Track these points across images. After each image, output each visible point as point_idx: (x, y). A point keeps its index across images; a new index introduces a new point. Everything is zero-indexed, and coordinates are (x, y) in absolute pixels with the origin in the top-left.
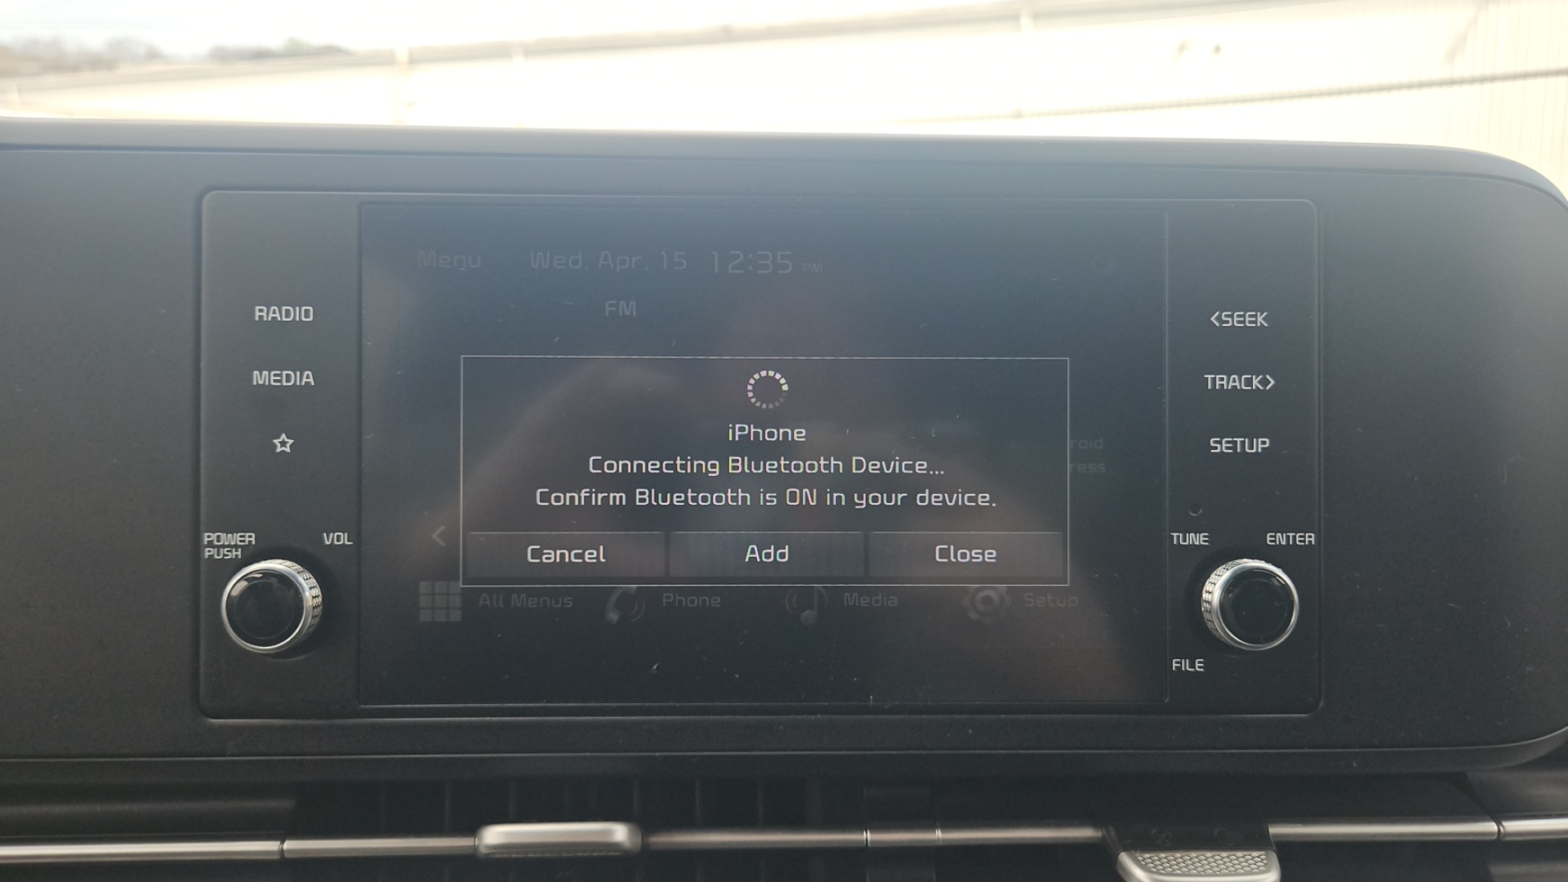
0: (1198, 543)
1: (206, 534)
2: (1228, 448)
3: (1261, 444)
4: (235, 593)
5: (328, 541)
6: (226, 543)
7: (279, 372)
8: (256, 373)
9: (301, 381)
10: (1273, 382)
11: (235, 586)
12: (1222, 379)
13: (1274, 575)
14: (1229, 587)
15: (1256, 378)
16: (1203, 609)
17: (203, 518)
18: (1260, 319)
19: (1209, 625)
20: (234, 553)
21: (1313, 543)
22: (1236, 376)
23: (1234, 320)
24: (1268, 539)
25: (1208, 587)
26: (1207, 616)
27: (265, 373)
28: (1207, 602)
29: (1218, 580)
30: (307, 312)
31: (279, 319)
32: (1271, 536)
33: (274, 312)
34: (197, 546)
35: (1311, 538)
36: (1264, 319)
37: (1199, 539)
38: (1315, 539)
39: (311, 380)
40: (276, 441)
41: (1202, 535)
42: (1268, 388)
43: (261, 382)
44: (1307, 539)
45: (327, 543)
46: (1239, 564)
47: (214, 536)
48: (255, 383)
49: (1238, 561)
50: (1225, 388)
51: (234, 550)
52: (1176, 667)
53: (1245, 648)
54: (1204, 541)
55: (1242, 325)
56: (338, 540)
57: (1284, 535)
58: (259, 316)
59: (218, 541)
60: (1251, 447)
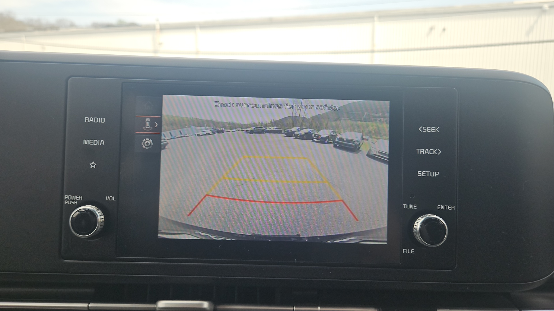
0: (413, 208)
1: (66, 196)
2: (424, 175)
3: (436, 174)
4: (74, 216)
5: (107, 199)
6: (72, 199)
7: (92, 140)
8: (85, 140)
9: (100, 143)
10: (440, 152)
11: (74, 214)
12: (423, 150)
13: (439, 220)
14: (423, 224)
15: (435, 150)
16: (414, 232)
17: (65, 190)
18: (436, 130)
19: (416, 237)
20: (75, 203)
21: (454, 209)
22: (427, 150)
23: (427, 130)
24: (438, 207)
25: (416, 224)
26: (415, 234)
27: (88, 140)
28: (415, 229)
29: (419, 221)
30: (103, 119)
31: (93, 122)
32: (439, 206)
33: (91, 119)
34: (62, 200)
35: (453, 207)
36: (438, 130)
39: (103, 143)
40: (91, 164)
41: (414, 205)
42: (439, 154)
43: (86, 144)
44: (452, 208)
47: (68, 196)
48: (84, 144)
49: (427, 215)
50: (424, 153)
51: (75, 201)
52: (404, 252)
53: (430, 246)
54: (415, 207)
55: (430, 131)
56: (111, 199)
57: (444, 206)
58: (86, 121)
59: (70, 198)
60: (432, 175)
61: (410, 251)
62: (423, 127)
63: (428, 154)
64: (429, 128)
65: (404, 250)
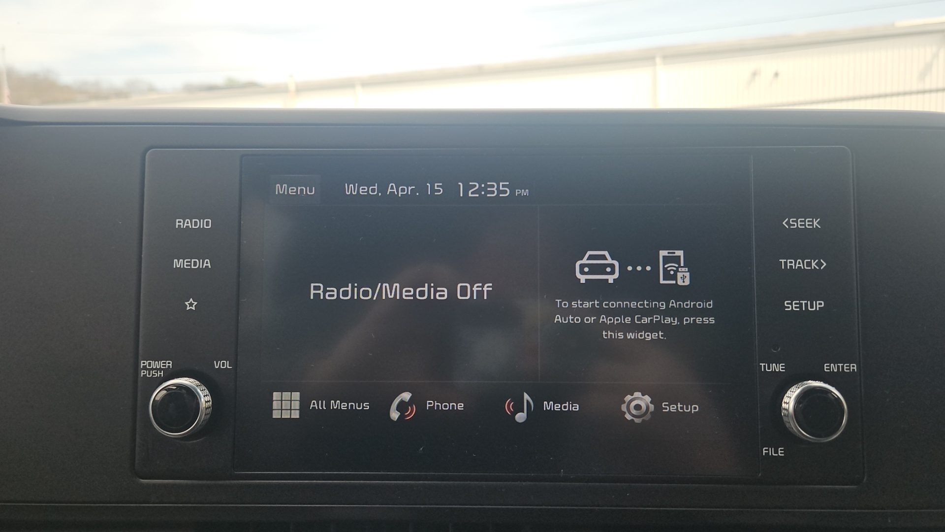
0: (778, 370)
1: (142, 362)
2: (796, 307)
3: (819, 305)
4: (158, 398)
6: (154, 367)
7: (189, 260)
8: (176, 260)
9: (202, 266)
10: (825, 264)
11: (158, 394)
12: (791, 262)
13: (831, 392)
14: (800, 400)
15: (814, 262)
16: (783, 414)
17: (141, 351)
18: (815, 223)
19: (787, 425)
20: (159, 374)
21: (856, 370)
22: (800, 261)
23: (798, 224)
24: (825, 368)
25: (785, 399)
26: (785, 419)
27: (181, 260)
28: (785, 409)
29: (793, 395)
30: (207, 222)
31: (190, 227)
32: (827, 366)
33: (188, 223)
34: (136, 368)
35: (854, 367)
36: (817, 223)
37: (779, 368)
38: (857, 368)
39: (209, 265)
40: (186, 303)
41: (781, 365)
42: (822, 268)
43: (178, 266)
44: (852, 368)
45: (216, 367)
46: (806, 384)
47: (147, 363)
48: (175, 267)
49: (805, 382)
50: (793, 268)
51: (159, 371)
52: (765, 453)
53: (813, 441)
54: (782, 369)
55: (804, 227)
56: (223, 366)
57: (836, 365)
58: (178, 225)
59: (150, 366)
60: (812, 307)
61: (776, 452)
62: (791, 220)
63: (803, 268)
65: (765, 450)
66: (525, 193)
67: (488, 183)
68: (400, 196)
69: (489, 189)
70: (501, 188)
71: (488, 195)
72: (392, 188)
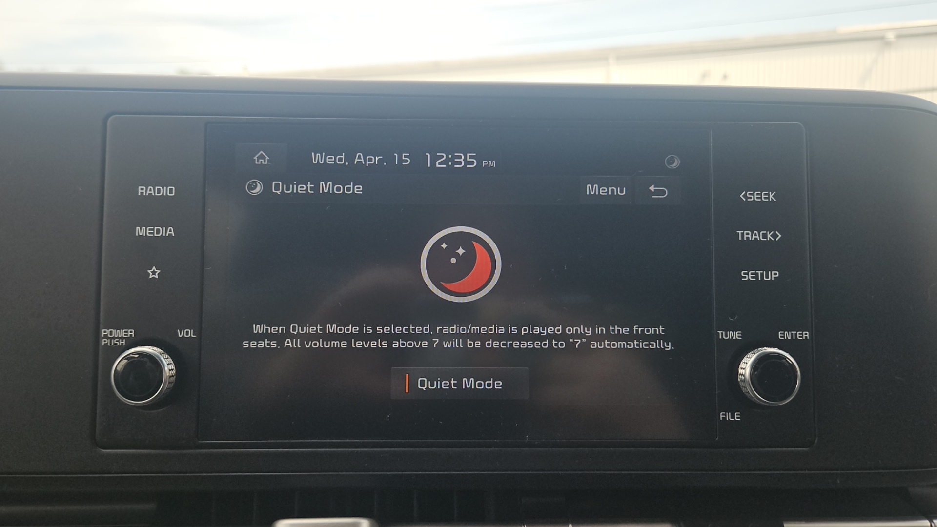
0: (734, 338)
1: (103, 330)
2: (752, 277)
3: (774, 275)
4: (118, 369)
6: (116, 336)
7: (152, 228)
8: (138, 228)
9: (166, 234)
10: (780, 236)
11: (119, 363)
12: (748, 234)
13: (785, 358)
14: (755, 366)
15: (770, 233)
16: (739, 380)
17: (102, 320)
18: (771, 196)
19: (744, 390)
20: (121, 342)
21: (808, 338)
22: (756, 232)
23: (754, 197)
24: (780, 335)
25: (742, 365)
26: (742, 384)
27: (144, 228)
28: (742, 375)
29: (749, 361)
30: (171, 190)
31: (153, 194)
32: (781, 334)
33: (150, 190)
34: (97, 337)
35: (807, 335)
36: (773, 196)
37: (735, 335)
38: (809, 335)
39: (172, 233)
40: (149, 271)
41: (737, 332)
42: (777, 239)
43: (141, 234)
44: (804, 335)
45: (180, 336)
46: (762, 351)
47: (108, 332)
48: (137, 235)
49: (761, 349)
50: (750, 239)
51: (121, 340)
52: (722, 417)
53: (767, 405)
54: (739, 337)
55: (760, 200)
56: (187, 334)
57: (790, 333)
58: (141, 192)
59: (111, 335)
60: (767, 277)
61: (733, 416)
62: (748, 193)
63: (759, 239)
64: (757, 194)
65: (723, 415)
66: (492, 164)
67: (456, 154)
68: (367, 165)
69: (456, 160)
70: (468, 159)
71: (455, 166)
72: (359, 157)
